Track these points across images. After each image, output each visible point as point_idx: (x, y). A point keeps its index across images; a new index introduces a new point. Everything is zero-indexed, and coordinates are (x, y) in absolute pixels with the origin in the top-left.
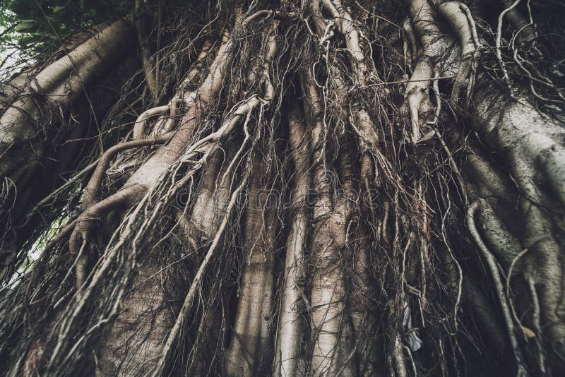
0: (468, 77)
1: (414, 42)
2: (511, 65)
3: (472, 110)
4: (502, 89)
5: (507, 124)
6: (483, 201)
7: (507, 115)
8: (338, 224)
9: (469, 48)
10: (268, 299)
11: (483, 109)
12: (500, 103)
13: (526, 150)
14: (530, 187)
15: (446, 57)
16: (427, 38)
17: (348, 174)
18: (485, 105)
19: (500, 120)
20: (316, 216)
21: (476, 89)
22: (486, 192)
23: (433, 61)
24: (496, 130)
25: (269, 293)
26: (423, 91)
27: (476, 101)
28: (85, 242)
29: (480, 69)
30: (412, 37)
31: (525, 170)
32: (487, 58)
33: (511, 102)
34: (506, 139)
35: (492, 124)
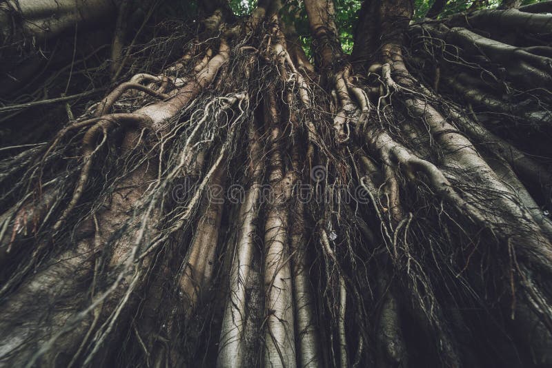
0: (365, 120)
1: (336, 102)
2: (383, 118)
3: (366, 134)
4: (378, 126)
5: (380, 140)
6: (367, 177)
7: (380, 137)
8: (288, 184)
9: (365, 108)
10: (213, 249)
11: (370, 134)
12: (377, 131)
13: (386, 149)
14: (388, 161)
15: (353, 113)
16: (345, 102)
17: (296, 157)
18: (371, 132)
19: (377, 138)
20: (272, 179)
21: (368, 125)
22: (368, 172)
23: (347, 113)
24: (375, 142)
25: (214, 244)
26: (341, 125)
27: (367, 131)
28: (105, 137)
29: (370, 117)
30: (336, 99)
31: (385, 155)
32: (373, 112)
33: (382, 132)
34: (378, 145)
35: (374, 140)
